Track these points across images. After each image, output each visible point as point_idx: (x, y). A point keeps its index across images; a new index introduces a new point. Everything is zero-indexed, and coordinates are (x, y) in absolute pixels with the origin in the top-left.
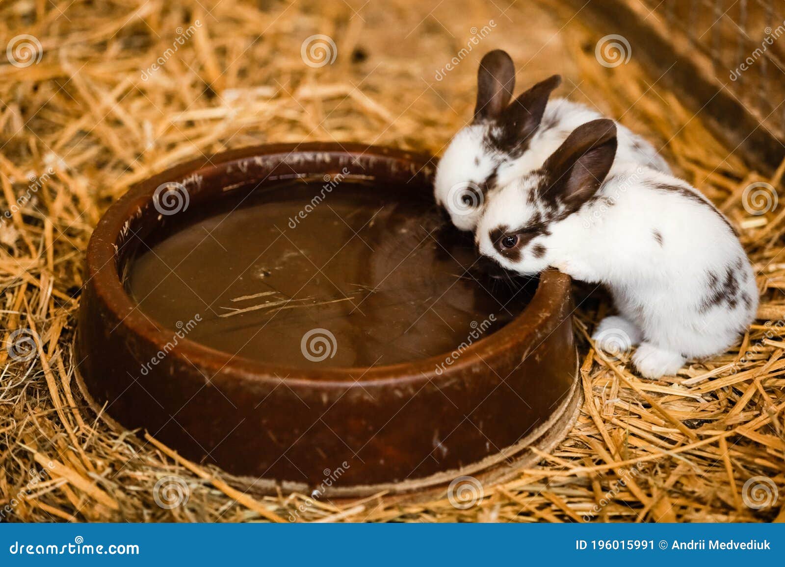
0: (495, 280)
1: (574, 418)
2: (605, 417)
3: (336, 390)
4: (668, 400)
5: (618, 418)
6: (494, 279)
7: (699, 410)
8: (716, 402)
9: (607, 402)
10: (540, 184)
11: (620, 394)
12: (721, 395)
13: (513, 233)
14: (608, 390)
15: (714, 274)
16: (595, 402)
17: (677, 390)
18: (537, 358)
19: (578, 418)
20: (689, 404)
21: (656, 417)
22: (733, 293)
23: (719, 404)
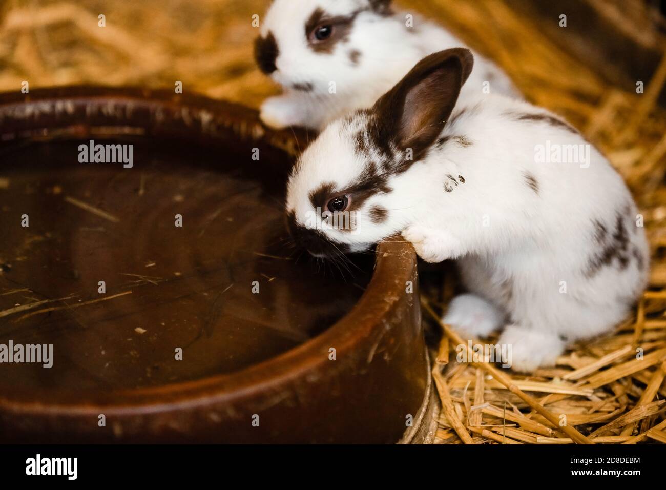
0: (318, 260)
1: (431, 432)
2: (473, 429)
3: (132, 418)
4: (551, 401)
5: (489, 428)
6: (316, 258)
7: (592, 411)
8: (613, 398)
9: (472, 408)
10: (369, 126)
11: (487, 397)
12: (618, 389)
13: (342, 192)
14: (469, 393)
15: (602, 223)
16: (457, 409)
17: (558, 387)
18: (386, 358)
19: (436, 432)
20: (577, 404)
21: (539, 425)
22: (624, 248)
23: (617, 401)
